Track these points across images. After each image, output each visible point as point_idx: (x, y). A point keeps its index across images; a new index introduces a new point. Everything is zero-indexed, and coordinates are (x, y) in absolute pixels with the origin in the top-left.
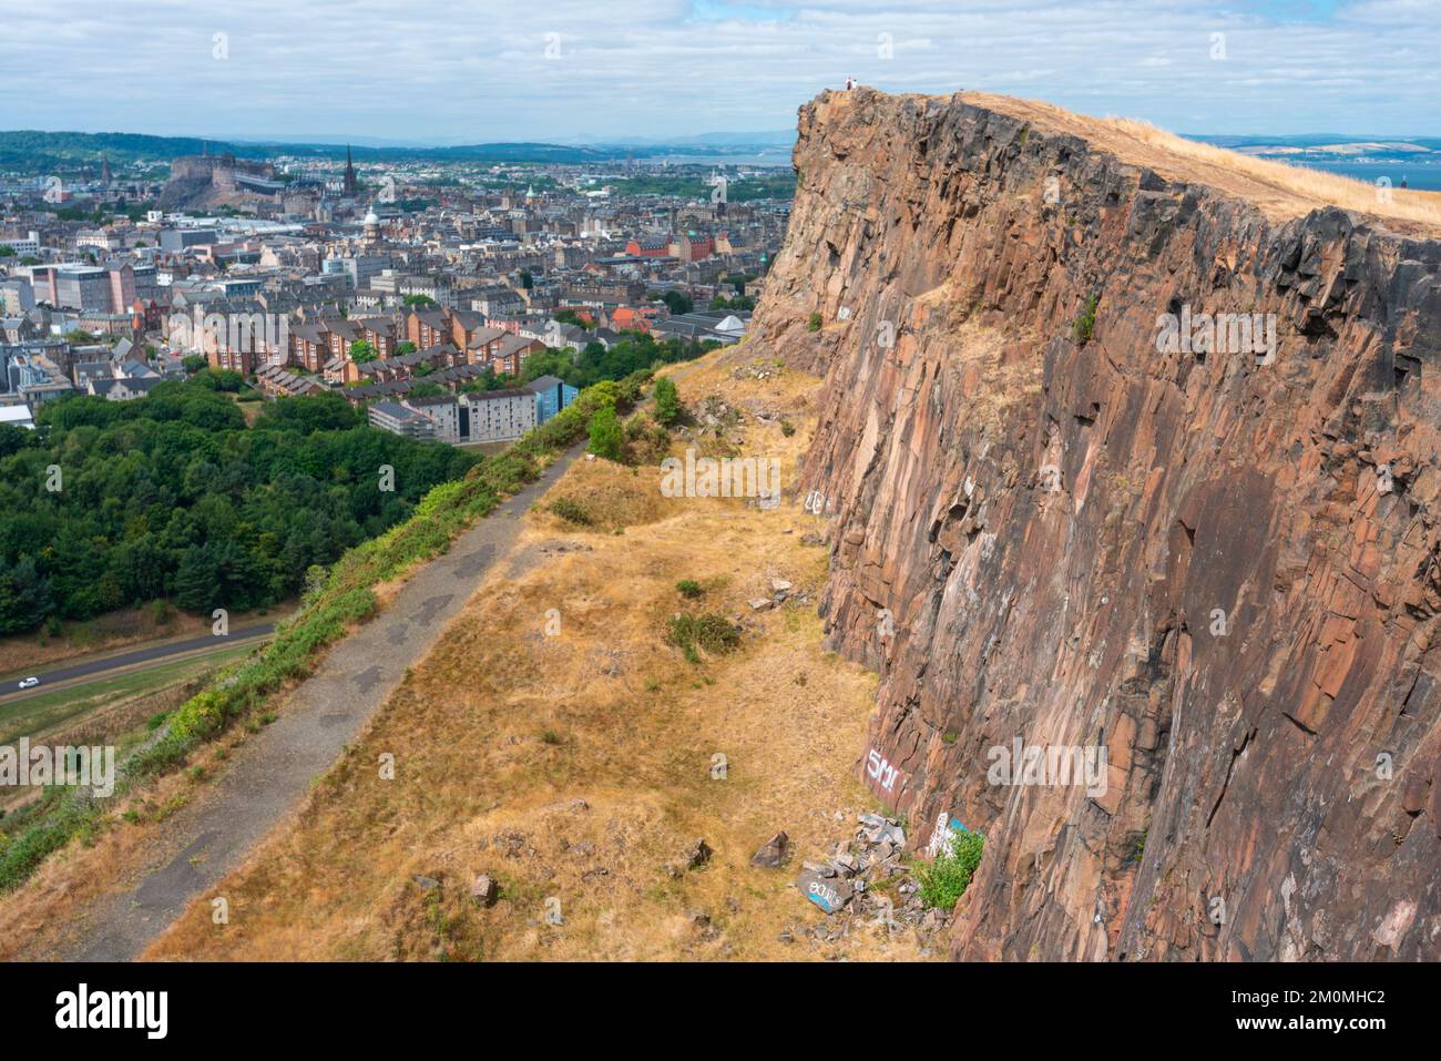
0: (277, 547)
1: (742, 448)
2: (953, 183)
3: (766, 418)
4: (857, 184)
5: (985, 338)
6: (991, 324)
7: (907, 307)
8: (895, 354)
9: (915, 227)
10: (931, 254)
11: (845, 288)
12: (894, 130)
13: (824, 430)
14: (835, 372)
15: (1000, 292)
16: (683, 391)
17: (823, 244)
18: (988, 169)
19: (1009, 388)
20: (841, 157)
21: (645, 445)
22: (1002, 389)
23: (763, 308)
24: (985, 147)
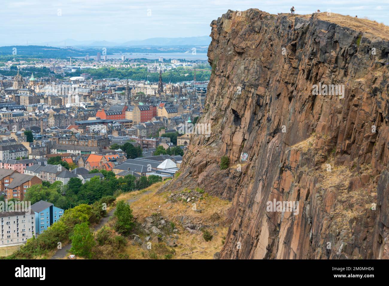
1: (176, 250)
2: (314, 71)
3: (193, 228)
4: (252, 71)
5: (338, 173)
6: (342, 163)
7: (286, 152)
8: (279, 184)
9: (290, 99)
10: (302, 117)
11: (244, 140)
12: (275, 36)
13: (232, 236)
14: (239, 197)
15: (347, 142)
16: (135, 211)
17: (229, 111)
18: (336, 62)
19: (356, 206)
20: (240, 54)
21: (110, 248)
22: (351, 206)
23: (189, 154)
24: (334, 48)
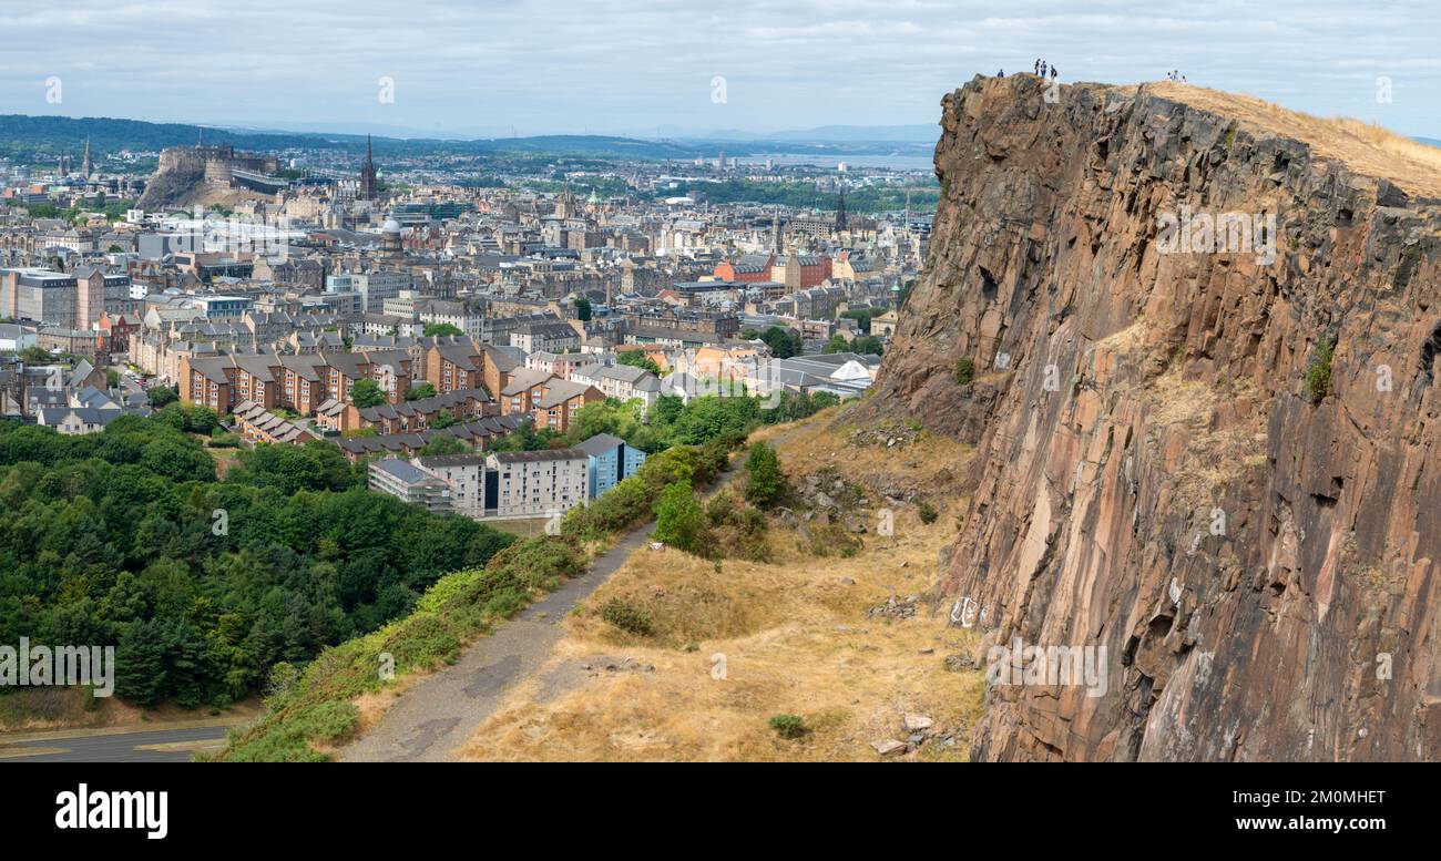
0: (240, 634)
1: (865, 539)
2: (1143, 195)
3: (899, 497)
4: (1020, 193)
5: (1190, 394)
6: (1198, 376)
7: (1087, 353)
8: (1072, 416)
9: (1095, 249)
10: (1116, 286)
11: (1003, 327)
12: (1065, 127)
13: (977, 516)
14: (991, 439)
15: (1208, 334)
16: (786, 461)
17: (974, 270)
18: (1187, 178)
19: (1225, 460)
20: (997, 160)
21: (733, 532)
22: (1214, 461)
23: (894, 353)
24: (1182, 150)
